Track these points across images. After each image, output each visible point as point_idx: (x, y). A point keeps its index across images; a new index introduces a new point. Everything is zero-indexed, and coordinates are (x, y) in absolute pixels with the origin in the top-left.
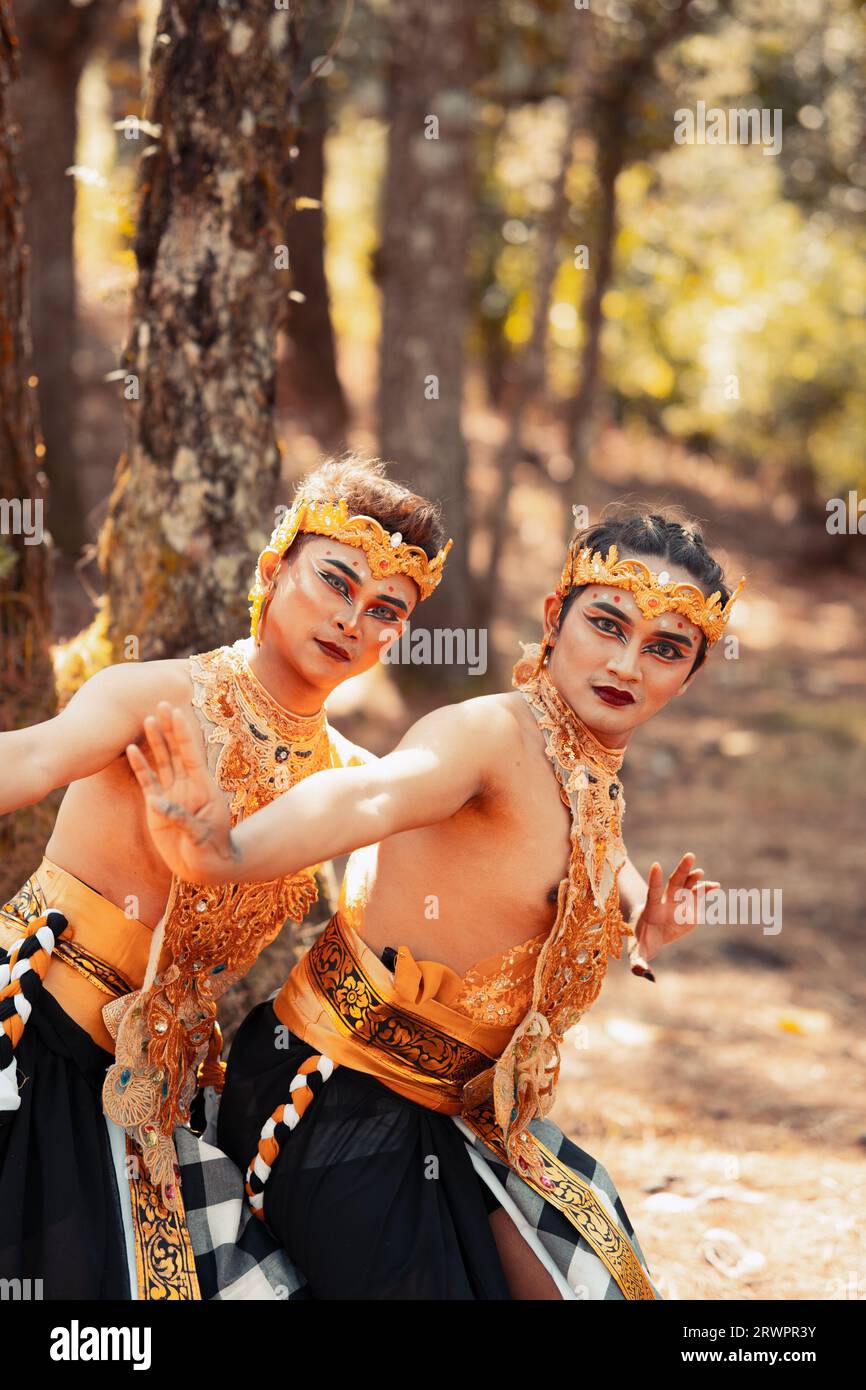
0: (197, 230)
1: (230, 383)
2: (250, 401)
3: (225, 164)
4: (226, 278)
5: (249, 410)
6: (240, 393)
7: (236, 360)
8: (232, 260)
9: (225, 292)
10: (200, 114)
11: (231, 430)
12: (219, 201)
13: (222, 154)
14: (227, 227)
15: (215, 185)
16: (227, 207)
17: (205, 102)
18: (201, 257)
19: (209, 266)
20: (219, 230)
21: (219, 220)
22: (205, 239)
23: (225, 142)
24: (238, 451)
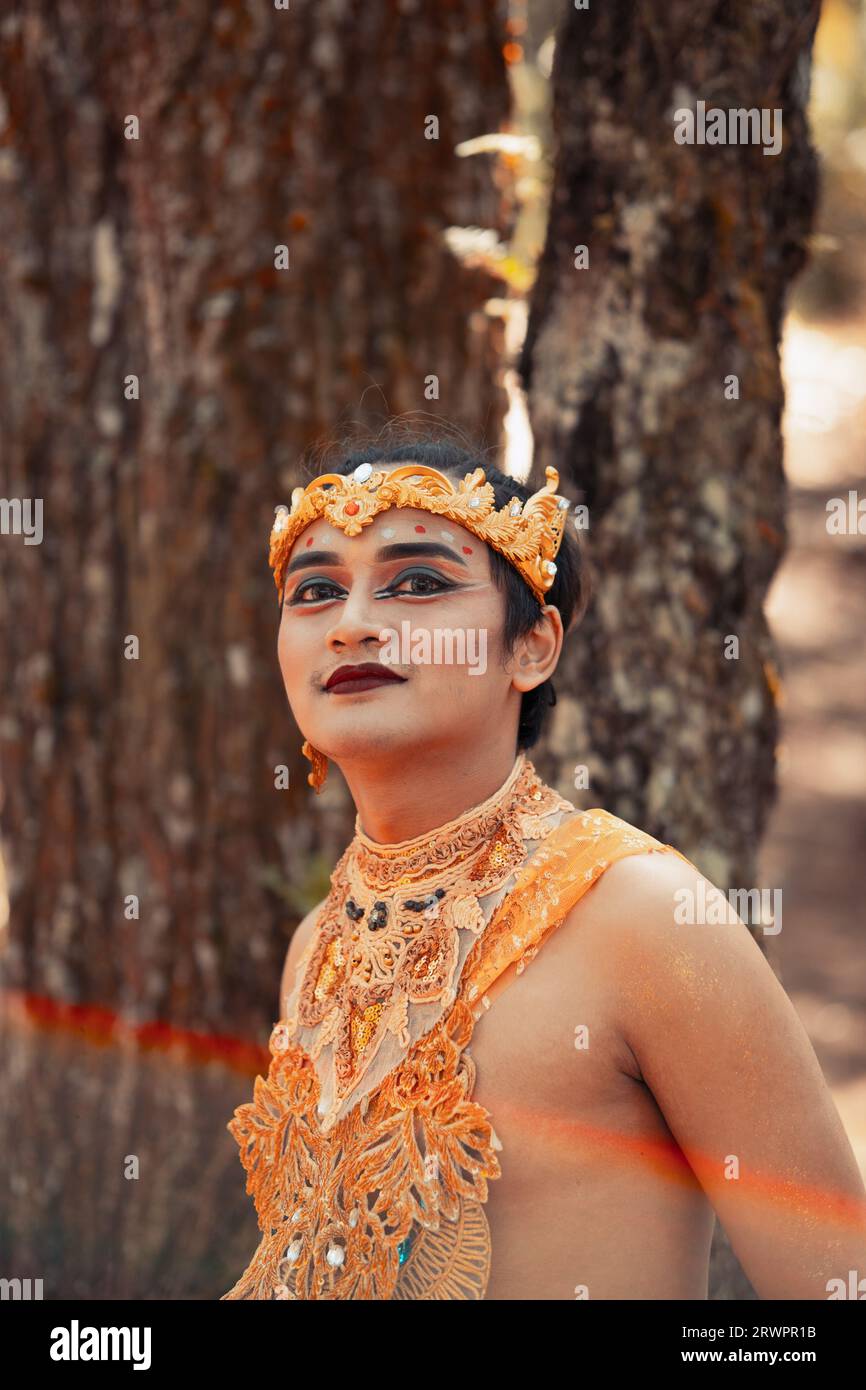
0: (592, 315)
1: (645, 579)
2: (678, 609)
3: (635, 191)
4: (638, 392)
5: (677, 627)
6: (661, 596)
7: (657, 537)
8: (647, 361)
9: (635, 420)
10: (604, 107)
11: (648, 663)
12: (623, 257)
13: (634, 172)
14: (638, 301)
15: (618, 229)
16: (638, 267)
17: (614, 85)
18: (595, 360)
19: (611, 372)
20: (628, 306)
21: (627, 292)
22: (604, 329)
23: (640, 150)
24: (663, 700)
